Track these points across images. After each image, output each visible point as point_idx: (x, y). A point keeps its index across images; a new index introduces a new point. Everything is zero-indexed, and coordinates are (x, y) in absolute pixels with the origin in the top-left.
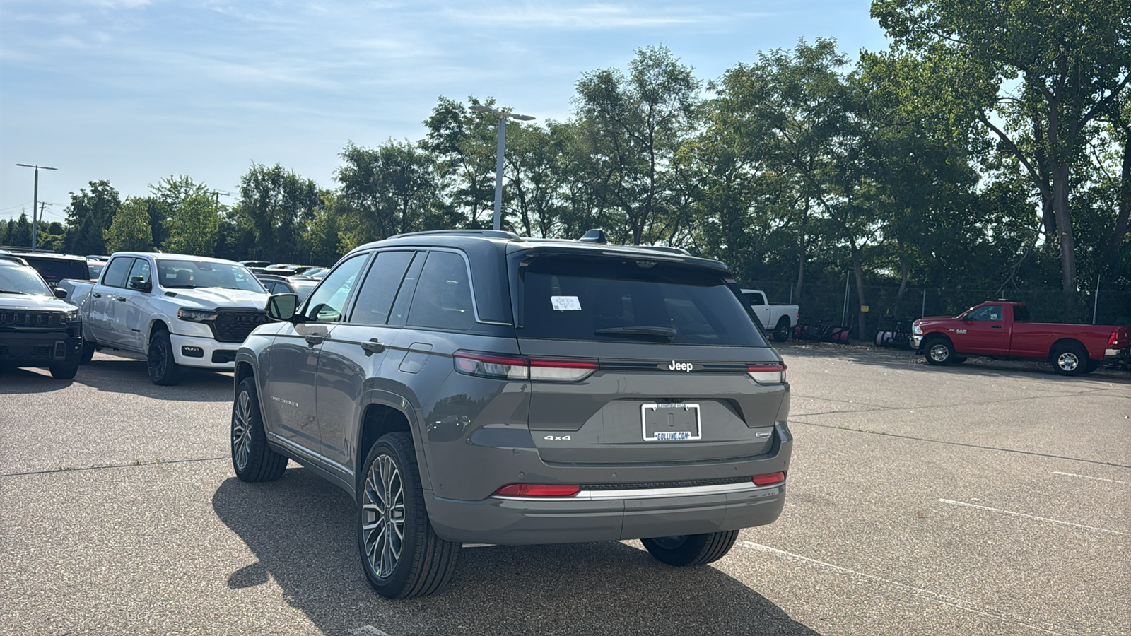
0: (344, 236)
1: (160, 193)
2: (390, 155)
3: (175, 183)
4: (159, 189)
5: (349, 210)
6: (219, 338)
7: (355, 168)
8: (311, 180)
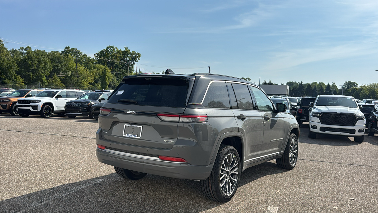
6: (322, 123)
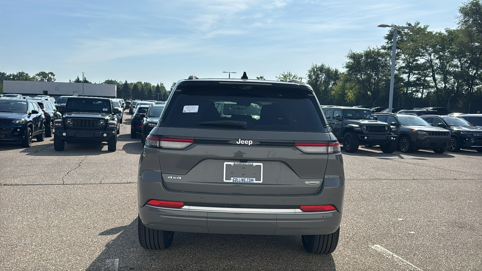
0: (348, 92)
1: (280, 80)
2: (368, 54)
3: (285, 75)
4: (279, 78)
5: (350, 80)
7: (352, 61)
8: (337, 69)
